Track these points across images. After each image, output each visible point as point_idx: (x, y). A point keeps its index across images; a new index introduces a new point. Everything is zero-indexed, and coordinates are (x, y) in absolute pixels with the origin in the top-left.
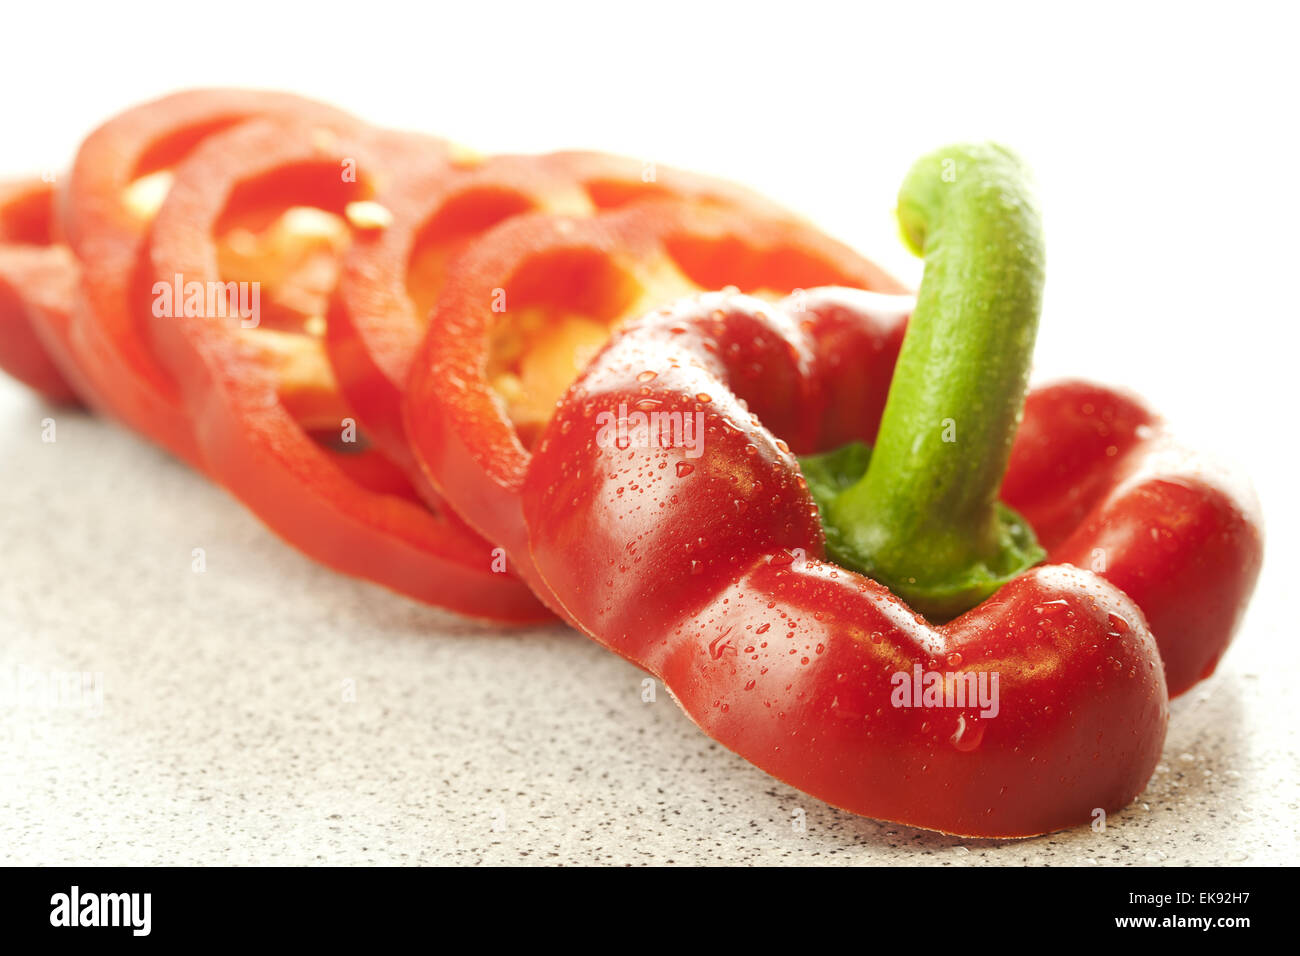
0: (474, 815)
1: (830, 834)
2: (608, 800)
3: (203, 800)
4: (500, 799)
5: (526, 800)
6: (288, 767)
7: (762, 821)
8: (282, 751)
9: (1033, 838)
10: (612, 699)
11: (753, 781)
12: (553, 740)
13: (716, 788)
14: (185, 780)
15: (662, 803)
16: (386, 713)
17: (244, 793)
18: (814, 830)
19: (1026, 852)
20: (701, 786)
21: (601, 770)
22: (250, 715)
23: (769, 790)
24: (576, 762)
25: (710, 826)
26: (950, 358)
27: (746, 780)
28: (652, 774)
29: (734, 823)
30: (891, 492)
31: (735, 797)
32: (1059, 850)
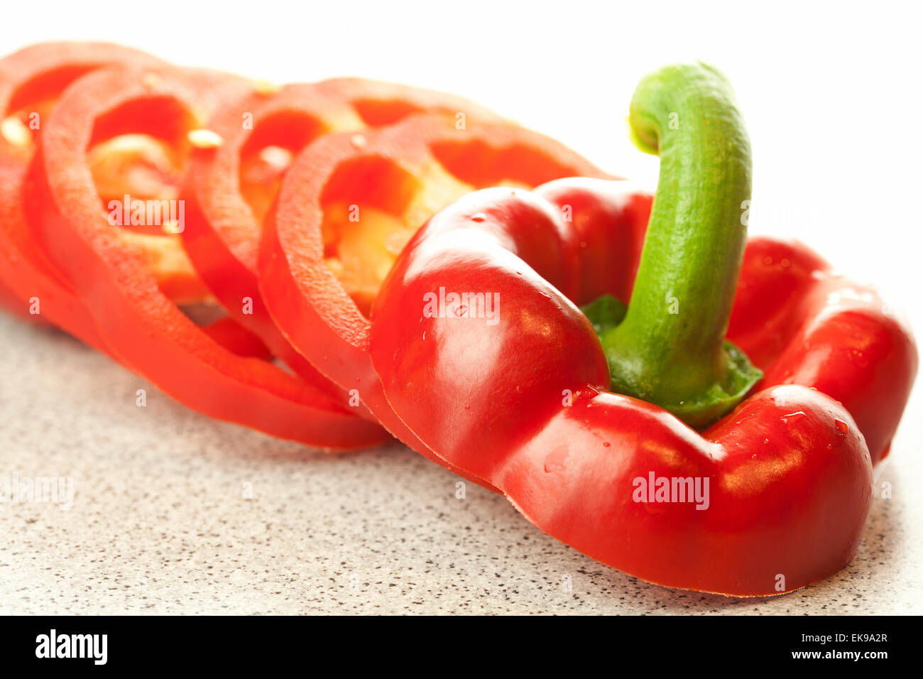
0: (362, 605)
1: (635, 601)
2: (460, 585)
3: (149, 607)
4: (377, 590)
5: (397, 590)
6: (207, 576)
7: (582, 594)
8: (197, 562)
9: (789, 594)
10: (438, 503)
11: (567, 563)
12: (403, 540)
13: (539, 570)
14: (130, 592)
15: (502, 585)
16: (268, 527)
17: (179, 599)
18: (623, 598)
19: (787, 605)
20: (527, 569)
21: (447, 562)
22: (164, 536)
23: (579, 569)
24: (427, 557)
25: (543, 601)
26: (691, 231)
27: (559, 562)
28: (487, 562)
29: (561, 597)
30: (649, 334)
31: (555, 576)
32: (811, 602)
